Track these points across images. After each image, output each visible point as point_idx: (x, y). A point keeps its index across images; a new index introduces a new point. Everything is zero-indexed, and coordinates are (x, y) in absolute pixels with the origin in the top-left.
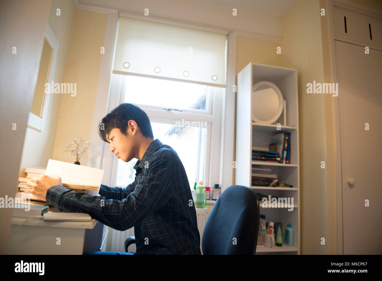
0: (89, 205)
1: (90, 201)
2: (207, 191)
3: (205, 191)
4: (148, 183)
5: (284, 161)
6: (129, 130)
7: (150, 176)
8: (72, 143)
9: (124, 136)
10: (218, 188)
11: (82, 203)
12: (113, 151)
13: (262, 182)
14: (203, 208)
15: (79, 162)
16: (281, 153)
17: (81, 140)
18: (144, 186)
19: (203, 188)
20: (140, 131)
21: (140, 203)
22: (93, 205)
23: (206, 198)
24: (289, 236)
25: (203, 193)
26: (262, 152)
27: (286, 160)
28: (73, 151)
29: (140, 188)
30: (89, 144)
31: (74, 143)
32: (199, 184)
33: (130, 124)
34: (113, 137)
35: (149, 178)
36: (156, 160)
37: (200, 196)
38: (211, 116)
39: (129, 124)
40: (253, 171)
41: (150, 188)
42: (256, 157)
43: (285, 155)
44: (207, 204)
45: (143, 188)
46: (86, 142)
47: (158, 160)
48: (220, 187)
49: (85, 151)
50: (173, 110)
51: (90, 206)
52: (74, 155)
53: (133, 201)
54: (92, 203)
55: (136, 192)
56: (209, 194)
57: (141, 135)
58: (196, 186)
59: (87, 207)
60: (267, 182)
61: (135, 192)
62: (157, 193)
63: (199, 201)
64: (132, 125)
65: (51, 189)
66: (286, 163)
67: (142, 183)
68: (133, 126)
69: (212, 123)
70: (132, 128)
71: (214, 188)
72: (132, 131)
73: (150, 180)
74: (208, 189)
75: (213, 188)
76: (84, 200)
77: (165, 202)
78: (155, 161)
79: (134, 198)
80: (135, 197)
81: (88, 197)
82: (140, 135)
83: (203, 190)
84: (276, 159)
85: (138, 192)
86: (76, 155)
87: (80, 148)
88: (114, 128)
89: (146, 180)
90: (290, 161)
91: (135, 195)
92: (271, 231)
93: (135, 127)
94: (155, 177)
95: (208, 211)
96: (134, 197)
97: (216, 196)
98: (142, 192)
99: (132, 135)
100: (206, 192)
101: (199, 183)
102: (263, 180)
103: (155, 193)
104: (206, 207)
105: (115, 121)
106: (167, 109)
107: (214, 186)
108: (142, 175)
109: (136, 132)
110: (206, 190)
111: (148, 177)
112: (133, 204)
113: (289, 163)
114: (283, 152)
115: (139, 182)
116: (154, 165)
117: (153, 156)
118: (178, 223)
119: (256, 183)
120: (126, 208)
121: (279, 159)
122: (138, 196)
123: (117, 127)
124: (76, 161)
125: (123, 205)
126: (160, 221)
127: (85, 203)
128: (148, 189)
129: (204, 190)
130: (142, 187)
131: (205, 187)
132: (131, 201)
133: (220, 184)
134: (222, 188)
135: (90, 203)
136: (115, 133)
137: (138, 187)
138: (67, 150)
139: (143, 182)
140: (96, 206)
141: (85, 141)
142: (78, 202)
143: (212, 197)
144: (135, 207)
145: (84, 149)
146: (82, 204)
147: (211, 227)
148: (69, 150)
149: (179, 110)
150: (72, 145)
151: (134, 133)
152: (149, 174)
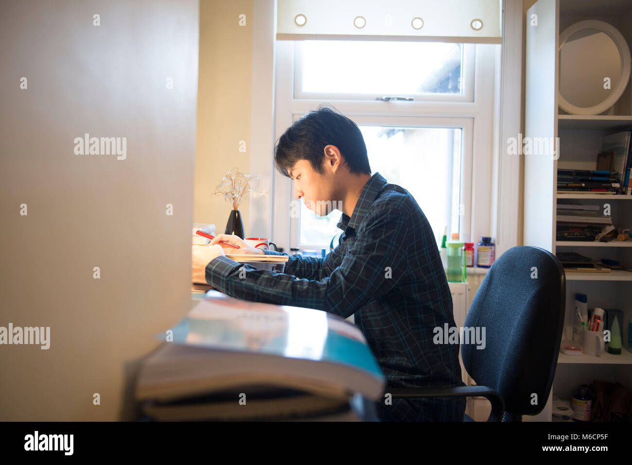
0: (271, 291)
1: (273, 284)
2: (467, 251)
3: (463, 252)
4: (365, 253)
5: (630, 189)
6: (328, 163)
7: (367, 242)
8: (224, 179)
9: (317, 175)
10: (488, 246)
11: (261, 288)
12: (300, 197)
13: (579, 233)
14: (460, 281)
15: (239, 209)
16: (622, 171)
17: (238, 174)
18: (357, 257)
19: (460, 245)
20: (347, 164)
21: (352, 287)
22: (277, 290)
23: (466, 263)
25: (459, 254)
26: (579, 173)
28: (227, 194)
29: (352, 260)
30: (250, 179)
31: (226, 179)
32: (451, 239)
33: (328, 152)
34: (299, 175)
35: (365, 246)
36: (379, 215)
37: (454, 259)
38: (472, 103)
39: (326, 152)
40: (559, 212)
41: (368, 263)
42: (567, 183)
44: (467, 274)
45: (356, 262)
46: (246, 176)
47: (381, 216)
48: (492, 242)
49: (245, 191)
50: (396, 99)
51: (274, 293)
52: (229, 200)
53: (340, 283)
54: (276, 289)
55: (345, 268)
56: (471, 256)
57: (348, 170)
58: (447, 243)
59: (269, 295)
60: (591, 231)
61: (342, 266)
62: (378, 270)
63: (451, 269)
64: (331, 154)
65: (210, 266)
67: (354, 253)
68: (333, 155)
69: (473, 118)
70: (332, 158)
71: (482, 245)
72: (332, 163)
73: (369, 249)
74: (469, 247)
75: (479, 244)
76: (264, 283)
77: (395, 284)
78: (377, 218)
79: (342, 278)
80: (343, 275)
81: (268, 278)
82: (346, 171)
83: (460, 248)
84: (611, 187)
85: (347, 268)
86: (232, 199)
88: (301, 159)
89: (361, 249)
91: (344, 272)
92: (598, 324)
93: (338, 158)
94: (375, 244)
95: (470, 287)
96: (341, 276)
97: (486, 259)
98: (355, 267)
99: (332, 172)
100: (465, 253)
101: (451, 236)
102: (583, 229)
103: (376, 271)
104: (465, 280)
105: (301, 148)
106: (384, 98)
107: (482, 241)
108: (355, 240)
109: (339, 167)
110: (465, 250)
111: (365, 244)
112: (341, 288)
114: (627, 170)
115: (349, 250)
116: (376, 224)
117: (373, 208)
118: (419, 316)
119: (566, 235)
120: (329, 295)
121: (617, 185)
122: (348, 274)
123: (306, 158)
124: (233, 209)
125: (325, 290)
126: (388, 314)
127: (266, 288)
128: (364, 264)
129: (462, 249)
130: (354, 259)
131: (463, 244)
132: (338, 282)
133: (493, 236)
134: (496, 244)
135: (273, 288)
136: (302, 167)
137: (348, 260)
138: (216, 192)
139: (356, 251)
140: (283, 293)
141: (244, 174)
142: (255, 288)
143: (478, 261)
144: (345, 292)
145: (243, 189)
146: (261, 290)
147: (477, 319)
148: (220, 192)
149: (407, 99)
150: (224, 183)
151: (335, 168)
152: (366, 239)
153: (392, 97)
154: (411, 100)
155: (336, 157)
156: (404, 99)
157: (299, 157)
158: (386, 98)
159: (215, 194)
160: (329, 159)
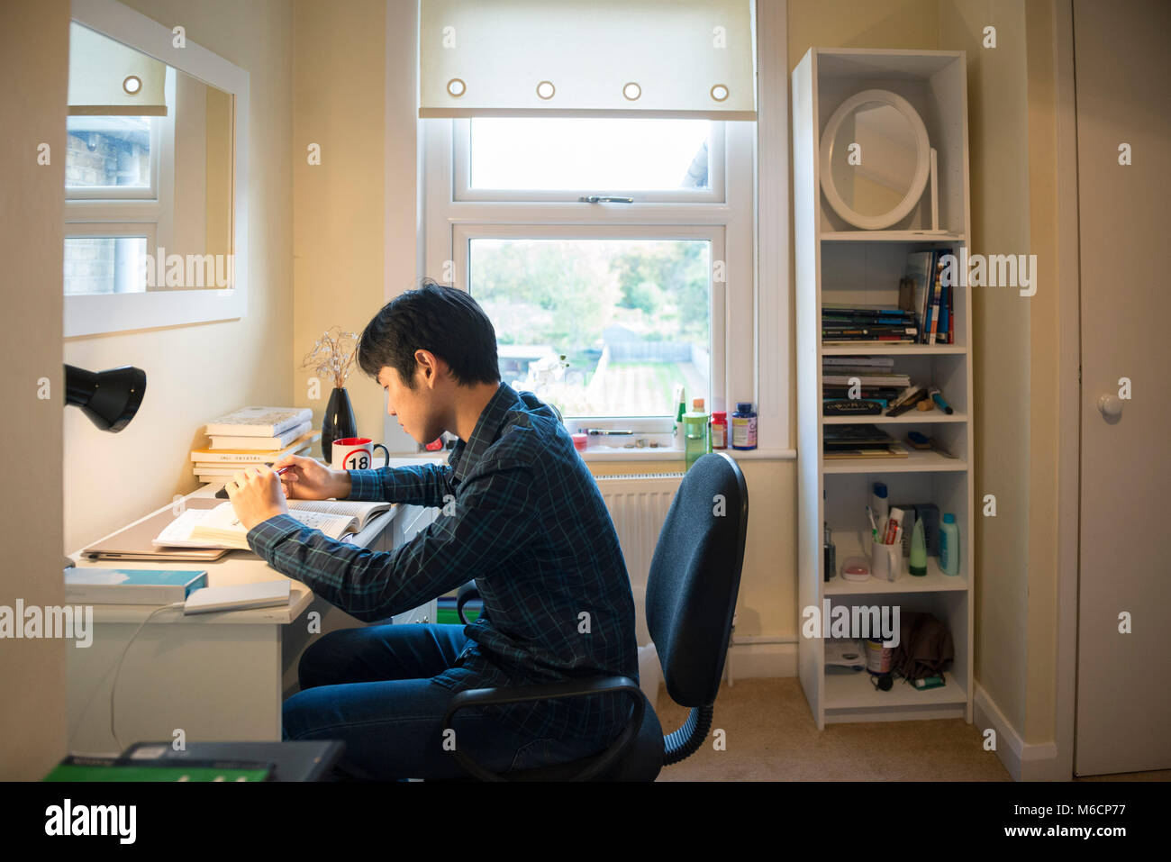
2: (716, 426)
3: (712, 426)
5: (933, 336)
6: (421, 374)
10: (747, 417)
11: (307, 569)
16: (921, 310)
19: (707, 418)
20: (450, 374)
24: (945, 548)
26: (861, 314)
27: (939, 330)
32: (691, 410)
33: (422, 358)
38: (722, 206)
39: (419, 359)
43: (935, 318)
48: (753, 410)
50: (608, 200)
56: (722, 432)
57: (455, 382)
58: (684, 417)
64: (426, 361)
66: (939, 341)
68: (427, 364)
69: (725, 226)
70: (428, 367)
71: (738, 416)
72: (428, 376)
74: (720, 419)
75: (734, 414)
76: (314, 561)
81: (321, 554)
82: (450, 383)
84: (905, 332)
90: (951, 333)
91: (434, 531)
92: (895, 532)
93: (433, 368)
97: (743, 437)
99: (428, 387)
100: (714, 428)
101: (692, 405)
105: (385, 351)
106: (590, 198)
107: (738, 410)
109: (438, 379)
110: (714, 423)
113: (949, 341)
114: (929, 309)
119: (839, 407)
121: (913, 331)
127: (312, 569)
129: (710, 424)
131: (712, 414)
133: (755, 401)
135: (321, 569)
142: (299, 568)
143: (733, 440)
146: (305, 572)
151: (431, 382)
153: (603, 198)
154: (629, 201)
155: (431, 366)
156: (620, 201)
158: (593, 199)
160: (424, 368)
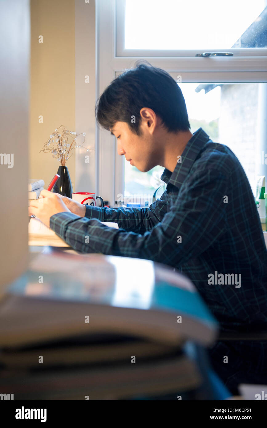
4: (184, 210)
6: (144, 125)
8: (51, 136)
9: (135, 137)
12: (122, 154)
15: (66, 165)
17: (65, 131)
18: (177, 214)
20: (163, 125)
28: (54, 151)
29: (171, 217)
30: (77, 136)
31: (53, 137)
33: (144, 114)
34: (120, 136)
35: (185, 204)
39: (142, 114)
45: (175, 218)
46: (72, 133)
49: (72, 147)
50: (215, 55)
52: (57, 157)
53: (158, 238)
55: (165, 224)
57: (165, 130)
61: (163, 223)
64: (147, 116)
65: (54, 217)
68: (149, 117)
70: (148, 119)
72: (149, 124)
73: (187, 206)
79: (162, 234)
80: (163, 231)
82: (163, 131)
85: (167, 224)
86: (59, 155)
87: (65, 144)
88: (119, 121)
89: (180, 206)
91: (163, 228)
93: (154, 119)
94: (193, 201)
96: (161, 232)
98: (174, 223)
99: (149, 134)
103: (194, 226)
105: (118, 111)
109: (156, 128)
111: (185, 202)
112: (158, 242)
116: (196, 185)
123: (124, 120)
124: (61, 165)
128: (182, 220)
130: (174, 216)
137: (168, 216)
138: (44, 149)
139: (176, 208)
141: (70, 131)
145: (70, 146)
148: (48, 149)
149: (227, 54)
150: (51, 140)
151: (151, 130)
152: (186, 197)
153: (212, 53)
154: (231, 55)
155: (152, 119)
156: (224, 55)
157: (118, 119)
158: (206, 54)
159: (43, 151)
160: (146, 120)
